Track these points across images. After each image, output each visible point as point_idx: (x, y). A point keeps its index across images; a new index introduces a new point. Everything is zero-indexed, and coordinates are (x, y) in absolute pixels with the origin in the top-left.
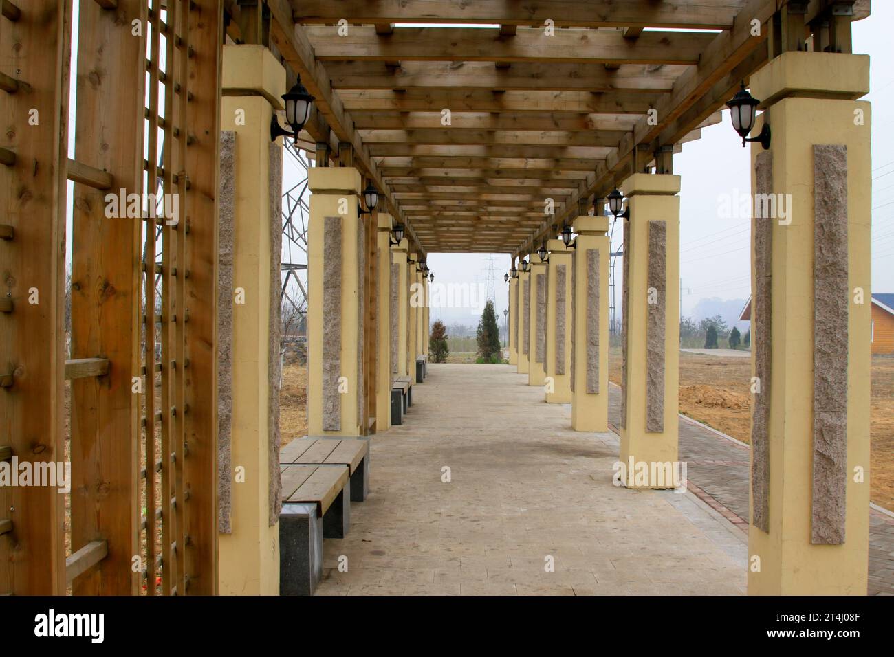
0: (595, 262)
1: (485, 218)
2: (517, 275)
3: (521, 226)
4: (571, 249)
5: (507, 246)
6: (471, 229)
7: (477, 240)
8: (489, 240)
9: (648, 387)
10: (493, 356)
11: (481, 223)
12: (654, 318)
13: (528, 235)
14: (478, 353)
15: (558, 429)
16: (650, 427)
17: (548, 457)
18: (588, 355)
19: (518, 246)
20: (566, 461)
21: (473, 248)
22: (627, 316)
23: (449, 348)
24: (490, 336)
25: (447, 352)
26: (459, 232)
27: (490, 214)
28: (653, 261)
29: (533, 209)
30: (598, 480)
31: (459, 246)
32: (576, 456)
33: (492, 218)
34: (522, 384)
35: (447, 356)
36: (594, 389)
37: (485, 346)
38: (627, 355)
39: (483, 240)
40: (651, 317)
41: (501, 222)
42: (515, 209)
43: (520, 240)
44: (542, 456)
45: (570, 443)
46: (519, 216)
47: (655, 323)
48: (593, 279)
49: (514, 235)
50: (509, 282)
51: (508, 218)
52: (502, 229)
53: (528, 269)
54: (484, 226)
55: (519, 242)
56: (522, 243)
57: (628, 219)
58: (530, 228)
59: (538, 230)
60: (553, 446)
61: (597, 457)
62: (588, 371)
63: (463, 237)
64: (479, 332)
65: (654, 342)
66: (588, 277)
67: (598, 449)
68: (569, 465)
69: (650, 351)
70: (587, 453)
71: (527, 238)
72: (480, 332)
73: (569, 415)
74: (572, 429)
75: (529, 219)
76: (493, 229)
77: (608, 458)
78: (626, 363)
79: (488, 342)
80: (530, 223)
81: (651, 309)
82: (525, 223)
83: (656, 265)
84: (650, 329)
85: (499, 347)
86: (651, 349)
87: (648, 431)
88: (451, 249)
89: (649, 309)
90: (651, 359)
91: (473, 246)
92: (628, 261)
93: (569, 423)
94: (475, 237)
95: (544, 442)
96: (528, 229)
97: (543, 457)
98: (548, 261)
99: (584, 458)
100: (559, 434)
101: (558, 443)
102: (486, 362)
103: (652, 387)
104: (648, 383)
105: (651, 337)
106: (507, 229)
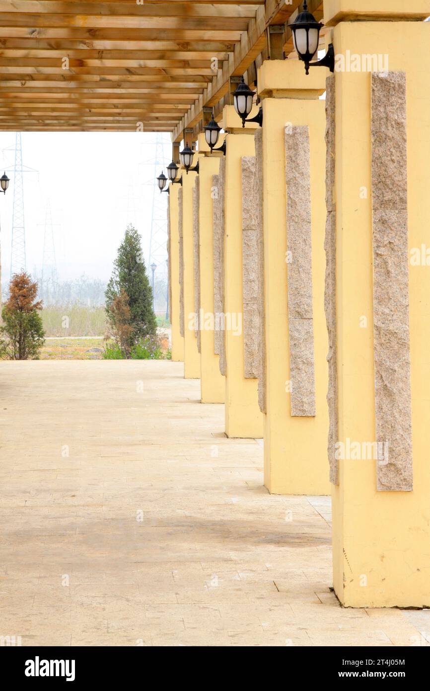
0: (302, 153)
1: (94, 63)
2: (179, 177)
3: (174, 79)
4: (256, 125)
5: (157, 118)
6: (72, 84)
7: (89, 106)
8: (116, 106)
9: (377, 400)
10: (141, 344)
11: (88, 73)
12: (386, 263)
13: (195, 96)
14: (107, 338)
15: (235, 490)
16: (384, 480)
17: (198, 546)
18: (292, 338)
19: (180, 119)
20: (233, 555)
21: (87, 122)
22: (334, 259)
23: (45, 327)
24: (132, 301)
25: (41, 335)
26: (49, 90)
27: (101, 54)
28: (381, 150)
29: (188, 44)
30: (288, 591)
31: (56, 118)
32: (259, 543)
33: (109, 63)
34: (189, 401)
35: (42, 344)
36: (306, 407)
37: (124, 321)
38: (335, 336)
39: (104, 106)
40: (379, 261)
41: (129, 71)
42: (150, 45)
43: (181, 106)
44: (186, 545)
45: (250, 518)
46: (162, 58)
47: (388, 272)
48: (296, 185)
49: (164, 96)
50: (168, 190)
51: (142, 62)
52: (135, 84)
53: (194, 165)
54: (97, 78)
55: (180, 110)
56: (186, 111)
57: (332, 70)
58: (194, 81)
59: (210, 84)
60: (215, 524)
61: (300, 545)
62: (292, 370)
63: (61, 101)
64: (110, 294)
65: (387, 311)
66: (288, 183)
67: (307, 530)
68: (236, 563)
69: (378, 328)
70: (281, 539)
71: (194, 102)
72: (113, 293)
73: (261, 462)
74: (265, 489)
75: (186, 64)
76: (118, 85)
77: (321, 547)
78: (335, 353)
79: (128, 315)
80: (190, 71)
81: (378, 247)
82: (180, 72)
83: (386, 159)
84: (378, 284)
85: (152, 326)
86: (379, 324)
87: (380, 488)
88: (42, 124)
89: (375, 245)
90: (381, 345)
91: (86, 118)
92: (334, 152)
93: (259, 477)
94: (86, 101)
95: (199, 516)
96: (191, 85)
97: (186, 547)
98: (223, 149)
99: (272, 547)
100: (235, 500)
101: (226, 518)
102: (126, 355)
103: (386, 401)
104: (377, 393)
105: (380, 301)
106: (149, 84)
